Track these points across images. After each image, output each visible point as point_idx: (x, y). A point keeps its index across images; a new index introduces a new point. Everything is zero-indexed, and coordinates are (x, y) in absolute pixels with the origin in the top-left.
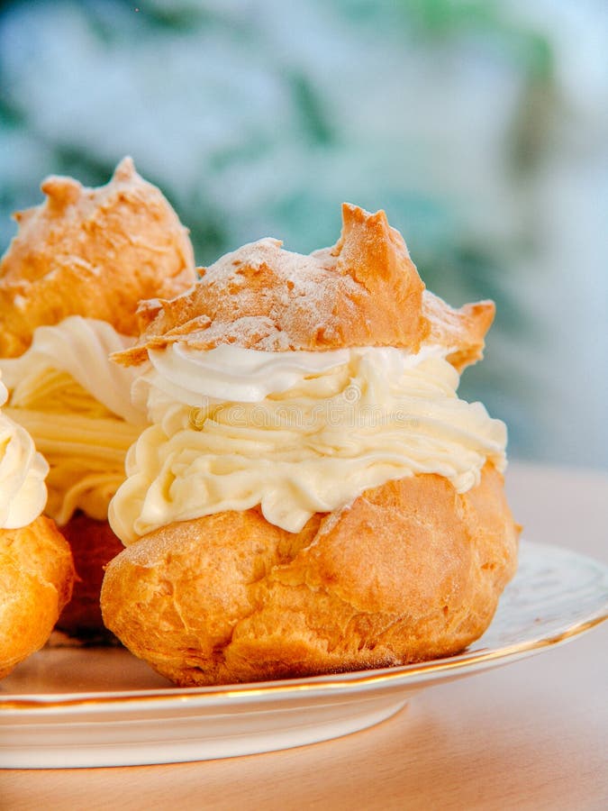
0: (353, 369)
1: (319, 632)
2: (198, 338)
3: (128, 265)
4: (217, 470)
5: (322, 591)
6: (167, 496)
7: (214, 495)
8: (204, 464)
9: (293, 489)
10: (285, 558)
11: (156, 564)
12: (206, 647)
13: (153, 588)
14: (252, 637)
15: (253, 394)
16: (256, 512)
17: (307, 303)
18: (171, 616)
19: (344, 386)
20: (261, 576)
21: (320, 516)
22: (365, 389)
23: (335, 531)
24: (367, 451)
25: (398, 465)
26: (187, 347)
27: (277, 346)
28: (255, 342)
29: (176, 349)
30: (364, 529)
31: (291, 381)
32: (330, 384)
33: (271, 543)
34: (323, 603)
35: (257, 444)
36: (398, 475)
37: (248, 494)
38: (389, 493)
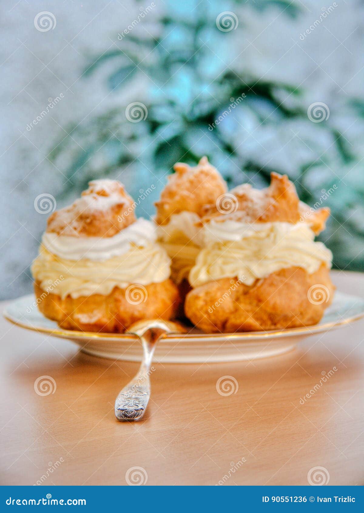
0: (272, 230)
1: (257, 319)
2: (220, 218)
3: (203, 195)
4: (225, 263)
5: (257, 305)
6: (208, 272)
7: (222, 271)
8: (220, 261)
9: (248, 270)
10: (246, 293)
11: (202, 295)
12: (219, 323)
13: (200, 303)
14: (234, 320)
15: (237, 238)
16: (236, 279)
17: (257, 207)
18: (207, 312)
19: (268, 236)
20: (237, 299)
21: (257, 280)
22: (275, 237)
23: (262, 285)
24: (275, 258)
25: (286, 263)
26: (217, 222)
27: (246, 222)
28: (239, 220)
29: (213, 222)
30: (272, 285)
31: (250, 233)
32: (263, 235)
33: (241, 289)
34: (257, 309)
35: (238, 255)
36: (285, 266)
37: (233, 272)
38: (282, 273)
